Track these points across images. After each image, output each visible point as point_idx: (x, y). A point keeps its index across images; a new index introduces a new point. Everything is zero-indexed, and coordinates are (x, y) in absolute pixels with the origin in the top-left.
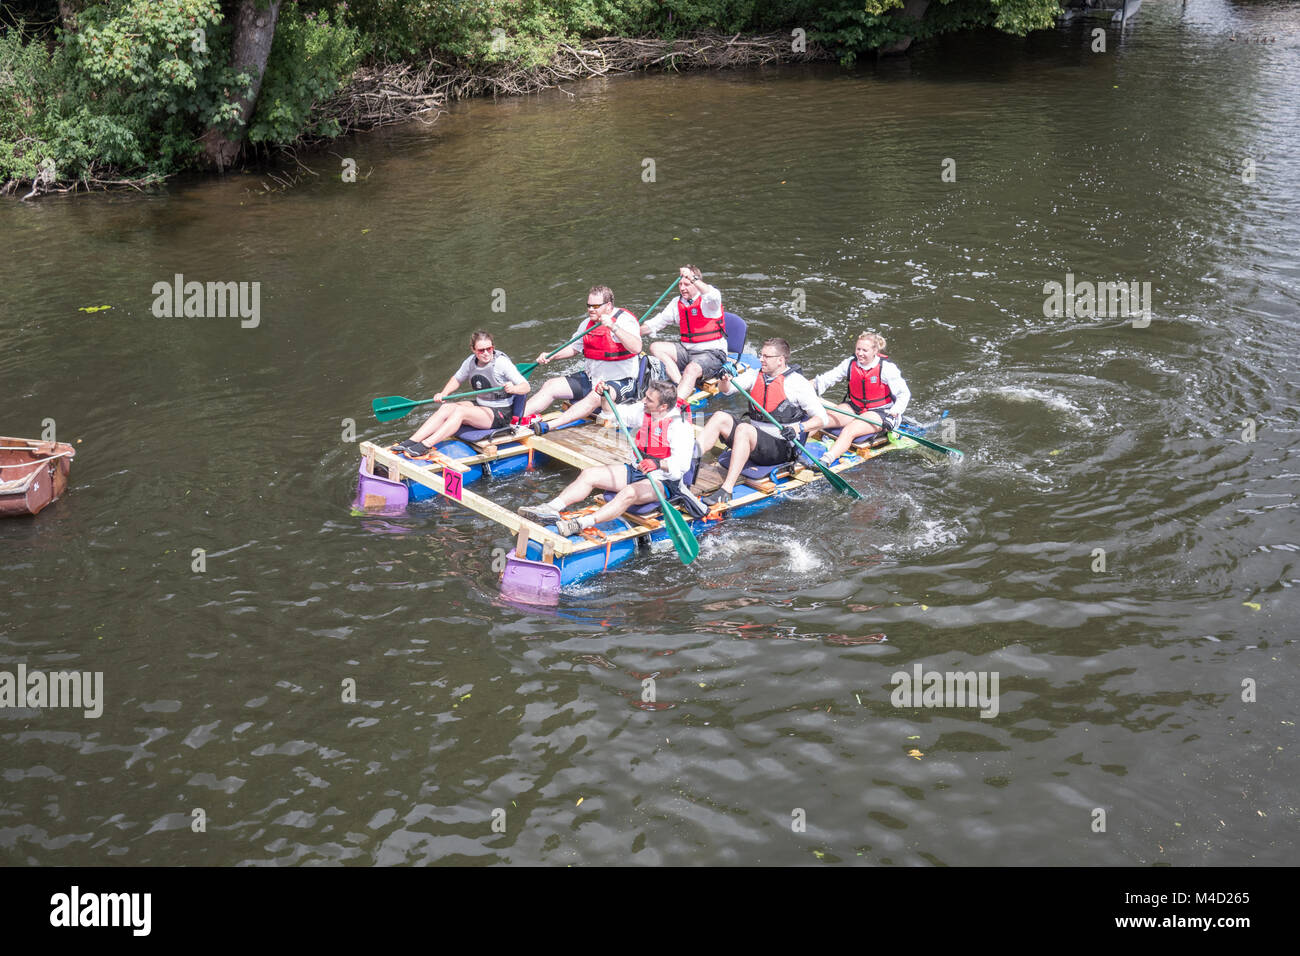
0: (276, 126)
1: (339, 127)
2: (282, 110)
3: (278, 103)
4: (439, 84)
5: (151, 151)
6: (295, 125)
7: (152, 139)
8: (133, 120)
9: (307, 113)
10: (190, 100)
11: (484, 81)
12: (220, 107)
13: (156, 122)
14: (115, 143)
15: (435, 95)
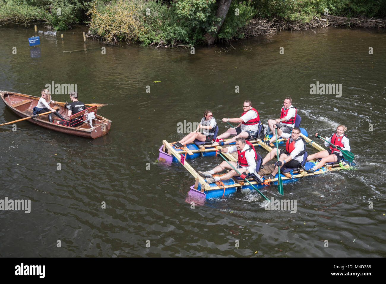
0: (226, 34)
1: (244, 36)
2: (229, 29)
3: (228, 27)
4: (275, 26)
5: (191, 38)
6: (232, 34)
7: (192, 34)
8: (187, 29)
9: (235, 31)
10: (204, 24)
11: (289, 26)
12: (211, 27)
13: (193, 30)
14: (181, 34)
15: (274, 29)
